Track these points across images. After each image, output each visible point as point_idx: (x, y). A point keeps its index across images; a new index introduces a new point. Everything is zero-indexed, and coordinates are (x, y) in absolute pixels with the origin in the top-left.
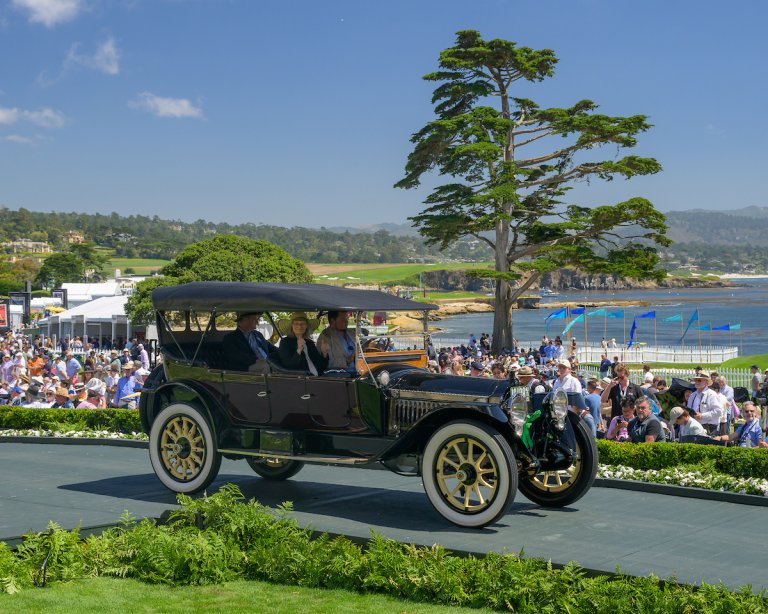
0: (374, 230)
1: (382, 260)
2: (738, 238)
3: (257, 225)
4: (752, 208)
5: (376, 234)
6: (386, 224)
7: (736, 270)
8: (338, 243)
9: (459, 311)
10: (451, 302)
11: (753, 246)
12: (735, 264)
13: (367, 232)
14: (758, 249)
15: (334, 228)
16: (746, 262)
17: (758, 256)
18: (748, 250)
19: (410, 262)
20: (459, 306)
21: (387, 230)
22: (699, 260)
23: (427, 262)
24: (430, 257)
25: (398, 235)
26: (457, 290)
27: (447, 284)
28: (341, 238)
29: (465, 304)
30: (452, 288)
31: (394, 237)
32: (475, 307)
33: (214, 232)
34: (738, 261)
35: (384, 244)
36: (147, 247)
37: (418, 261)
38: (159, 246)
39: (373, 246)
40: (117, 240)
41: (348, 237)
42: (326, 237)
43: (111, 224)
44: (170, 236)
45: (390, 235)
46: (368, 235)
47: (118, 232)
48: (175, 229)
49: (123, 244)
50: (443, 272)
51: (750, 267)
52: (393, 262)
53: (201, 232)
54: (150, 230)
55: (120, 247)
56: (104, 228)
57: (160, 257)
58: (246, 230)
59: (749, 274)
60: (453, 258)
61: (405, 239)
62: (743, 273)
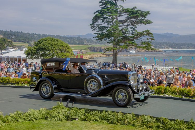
1: (79, 44)
2: (164, 40)
3: (48, 35)
4: (167, 33)
5: (77, 37)
6: (79, 35)
7: (163, 48)
8: (68, 40)
9: (98, 56)
10: (97, 54)
11: (167, 42)
12: (163, 46)
13: (75, 37)
14: (168, 43)
15: (67, 36)
16: (166, 46)
17: (168, 45)
18: (166, 43)
19: (86, 44)
20: (99, 55)
21: (80, 36)
22: (155, 46)
23: (90, 44)
24: (91, 43)
26: (97, 51)
27: (95, 50)
28: (69, 38)
29: (100, 55)
30: (96, 51)
31: (82, 38)
32: (102, 55)
33: (37, 36)
34: (164, 46)
35: (79, 40)
36: (20, 39)
37: (88, 44)
38: (22, 39)
39: (76, 40)
40: (11, 37)
41: (71, 38)
42: (65, 38)
43: (10, 33)
44: (25, 37)
45: (81, 38)
46: (75, 38)
47: (12, 35)
48: (26, 35)
49: (13, 38)
50: (94, 47)
51: (166, 47)
52: (81, 44)
53: (33, 36)
54: (20, 35)
55: (12, 39)
56: (8, 34)
57: (23, 42)
58: (45, 35)
59: (166, 49)
60: (96, 44)
61: (85, 39)
62: (165, 48)
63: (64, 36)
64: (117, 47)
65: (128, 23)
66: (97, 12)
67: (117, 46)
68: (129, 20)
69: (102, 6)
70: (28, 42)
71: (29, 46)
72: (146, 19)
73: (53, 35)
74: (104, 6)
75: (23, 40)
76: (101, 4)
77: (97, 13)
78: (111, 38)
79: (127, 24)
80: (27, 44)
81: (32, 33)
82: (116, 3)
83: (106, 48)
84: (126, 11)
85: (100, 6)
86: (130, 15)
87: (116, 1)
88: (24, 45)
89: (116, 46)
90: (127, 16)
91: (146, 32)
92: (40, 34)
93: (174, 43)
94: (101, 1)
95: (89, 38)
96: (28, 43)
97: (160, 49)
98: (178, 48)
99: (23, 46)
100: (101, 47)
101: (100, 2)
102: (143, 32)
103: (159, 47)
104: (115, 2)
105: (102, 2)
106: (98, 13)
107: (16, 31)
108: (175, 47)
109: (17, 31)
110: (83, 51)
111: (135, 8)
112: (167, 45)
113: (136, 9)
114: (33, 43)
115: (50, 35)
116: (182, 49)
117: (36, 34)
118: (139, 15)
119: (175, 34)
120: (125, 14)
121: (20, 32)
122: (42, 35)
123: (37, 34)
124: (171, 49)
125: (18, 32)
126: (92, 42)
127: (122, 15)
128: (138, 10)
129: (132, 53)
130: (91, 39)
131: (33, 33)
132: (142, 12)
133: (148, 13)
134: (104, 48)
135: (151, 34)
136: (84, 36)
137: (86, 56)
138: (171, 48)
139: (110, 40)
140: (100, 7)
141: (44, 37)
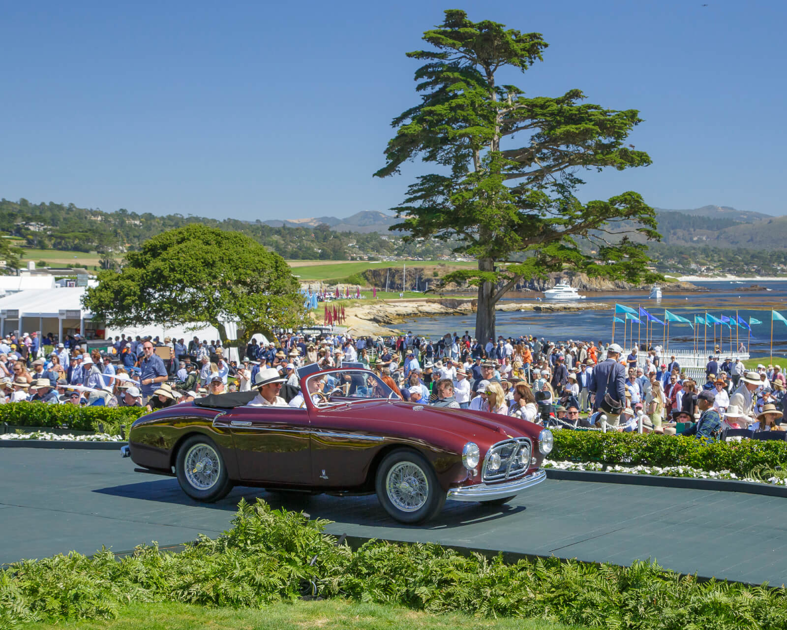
0: (314, 224)
1: (323, 256)
3: (186, 216)
4: (710, 208)
5: (316, 229)
6: (326, 218)
7: (693, 272)
8: (276, 238)
9: (411, 312)
10: (402, 301)
11: (712, 248)
12: (693, 266)
13: (306, 226)
14: (716, 251)
15: (268, 221)
16: (703, 264)
17: (716, 258)
18: (705, 251)
19: (353, 259)
20: (412, 306)
21: (328, 224)
23: (371, 259)
24: (374, 254)
25: (339, 230)
28: (278, 232)
29: (415, 305)
31: (335, 232)
32: (428, 307)
33: (137, 222)
34: (697, 263)
35: (325, 239)
36: (62, 238)
37: (361, 259)
38: (76, 237)
39: (312, 241)
40: (28, 229)
41: (286, 231)
42: (262, 230)
43: (20, 211)
44: (88, 226)
45: (331, 230)
46: (307, 230)
47: (28, 220)
48: (93, 218)
49: (34, 234)
50: (390, 269)
51: (708, 269)
52: (335, 259)
53: (122, 223)
54: (65, 219)
55: (30, 237)
56: (12, 216)
57: (76, 249)
58: (173, 221)
59: (707, 276)
60: (398, 255)
61: (348, 234)
62: (701, 275)
63: (258, 221)
64: (495, 268)
65: (545, 164)
66: (405, 115)
67: (496, 264)
68: (545, 151)
69: (429, 91)
70: (99, 250)
71: (104, 265)
72: (625, 144)
73: (210, 217)
74: (438, 87)
75: (77, 241)
76: (425, 79)
77: (408, 121)
78: (469, 230)
79: (539, 168)
80: (93, 260)
81: (118, 210)
82: (490, 74)
83: (441, 275)
84: (533, 109)
85: (420, 88)
86: (552, 128)
87: (492, 68)
88: (82, 262)
89: (492, 263)
90: (538, 130)
91: (625, 201)
92: (149, 217)
93: (739, 251)
94: (422, 68)
95: (367, 232)
96: (98, 252)
97: (680, 279)
98: (758, 272)
99: (78, 266)
100: (422, 270)
101: (420, 73)
102: (613, 202)
103: (677, 269)
104: (484, 72)
105: (430, 70)
106: (413, 119)
107: (47, 204)
108: (745, 267)
109: (51, 203)
110: (340, 287)
111: (575, 94)
112: (712, 261)
113: (578, 103)
114: (119, 255)
115: (197, 219)
116: (776, 275)
117: (134, 216)
118: (590, 126)
119: (744, 213)
120: (528, 122)
121: (66, 205)
122: (162, 218)
123: (140, 213)
124: (731, 278)
125: (58, 206)
126: (381, 247)
127: (518, 129)
128: (590, 107)
129: (555, 297)
130: (375, 233)
131: (123, 211)
132: (606, 113)
133: (632, 117)
134: (436, 275)
135: (646, 209)
136: (346, 221)
137: (354, 309)
138: (730, 271)
139: (465, 239)
140: (422, 92)
141: (171, 226)
